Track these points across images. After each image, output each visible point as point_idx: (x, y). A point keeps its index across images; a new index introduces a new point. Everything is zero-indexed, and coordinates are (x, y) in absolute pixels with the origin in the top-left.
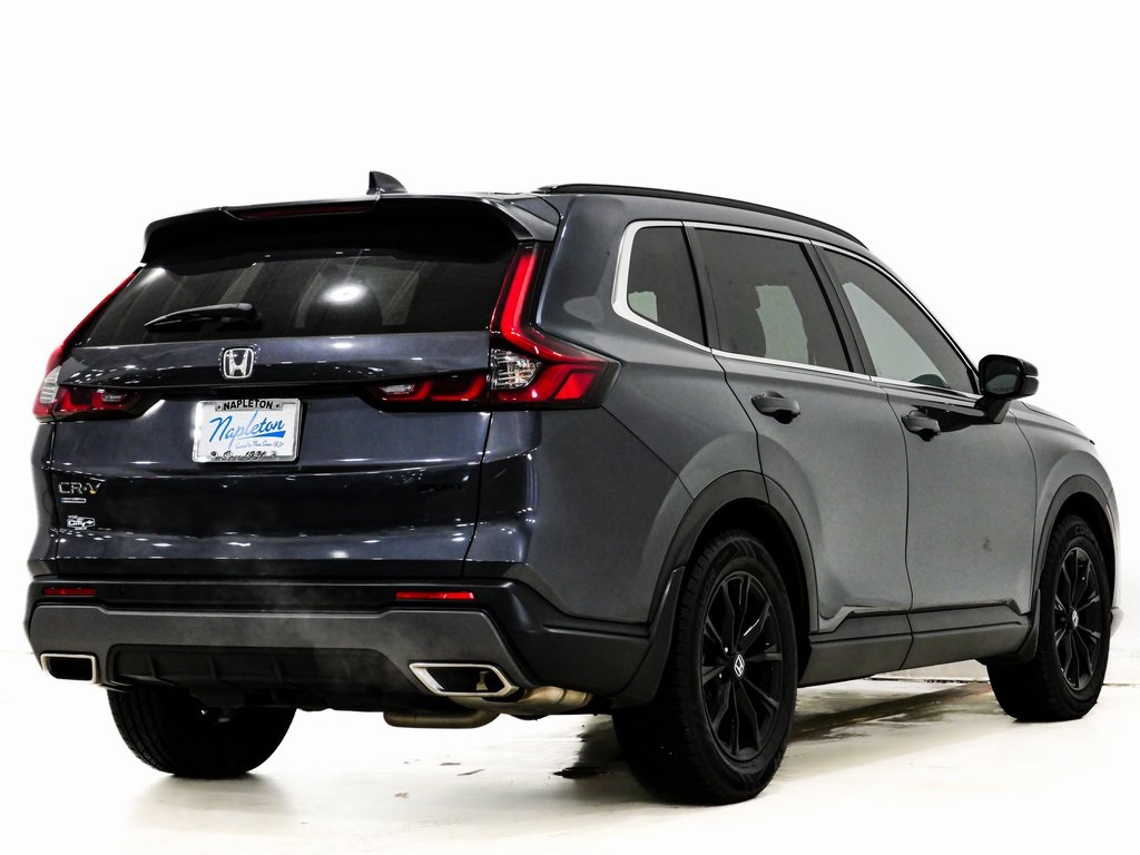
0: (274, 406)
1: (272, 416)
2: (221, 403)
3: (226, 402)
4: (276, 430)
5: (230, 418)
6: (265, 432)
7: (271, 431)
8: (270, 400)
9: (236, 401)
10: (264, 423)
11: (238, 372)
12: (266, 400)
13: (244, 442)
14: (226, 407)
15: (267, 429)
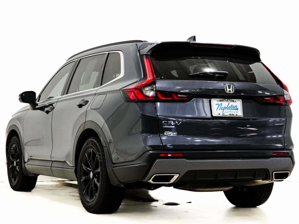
0: (234, 101)
1: (234, 104)
2: (219, 99)
3: (220, 99)
4: (236, 108)
5: (222, 104)
6: (233, 108)
7: (234, 108)
8: (233, 100)
9: (223, 99)
10: (232, 106)
11: (230, 91)
12: (232, 99)
13: (227, 111)
14: (220, 101)
15: (233, 107)
